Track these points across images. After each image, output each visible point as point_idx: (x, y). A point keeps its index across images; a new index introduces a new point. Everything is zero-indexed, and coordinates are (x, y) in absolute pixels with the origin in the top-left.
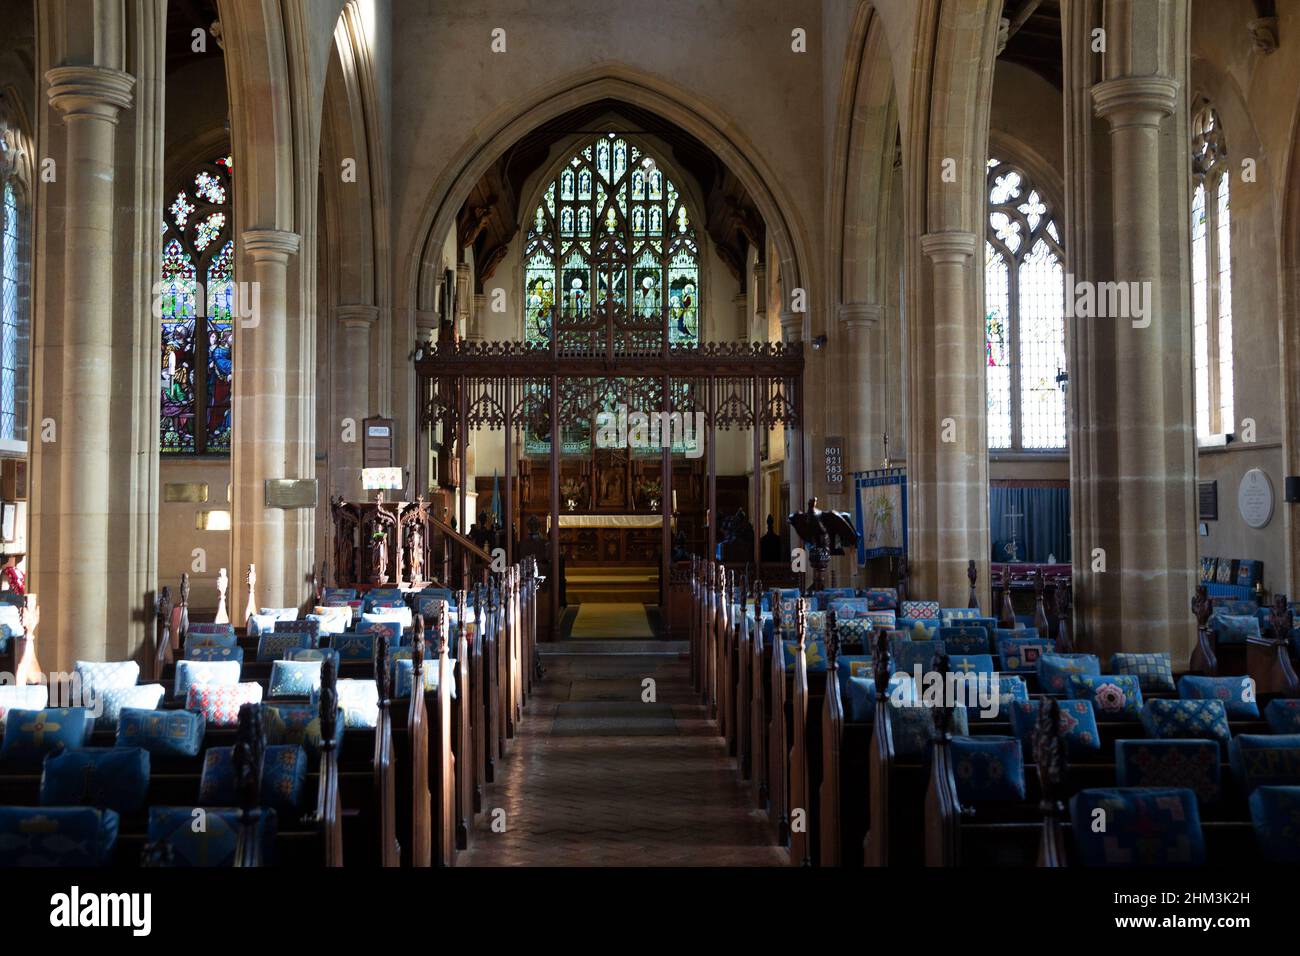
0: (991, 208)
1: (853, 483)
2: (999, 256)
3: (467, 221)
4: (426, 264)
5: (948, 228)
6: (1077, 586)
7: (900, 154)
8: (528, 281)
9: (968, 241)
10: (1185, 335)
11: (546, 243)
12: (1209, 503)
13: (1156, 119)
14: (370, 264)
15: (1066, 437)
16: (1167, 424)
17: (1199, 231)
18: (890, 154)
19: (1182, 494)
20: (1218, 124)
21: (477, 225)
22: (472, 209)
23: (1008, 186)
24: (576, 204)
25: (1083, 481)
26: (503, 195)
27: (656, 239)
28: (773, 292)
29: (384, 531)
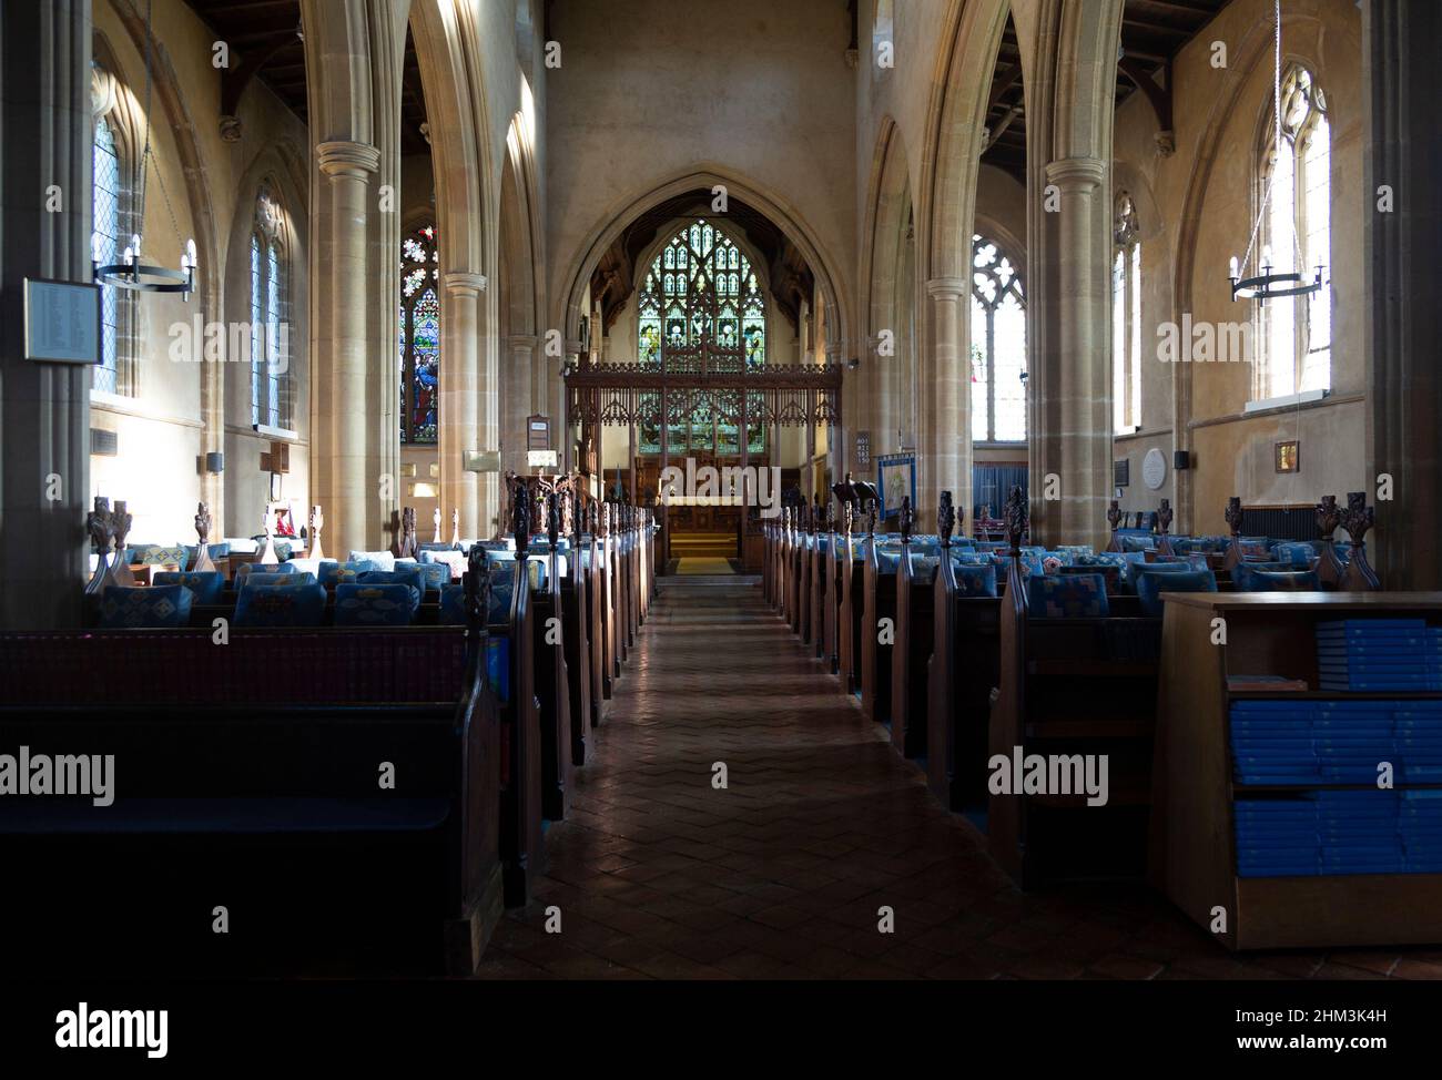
0: (976, 270)
1: (877, 464)
2: (981, 305)
3: (598, 281)
4: (572, 306)
5: (946, 276)
6: (1032, 507)
7: (912, 230)
8: (641, 328)
9: (960, 285)
10: (1107, 337)
11: (654, 300)
12: (1123, 475)
13: (1090, 188)
14: (532, 306)
15: (1026, 433)
16: (1094, 398)
17: (1120, 285)
18: (905, 228)
19: (1104, 444)
20: (1133, 209)
21: (605, 285)
22: (602, 273)
23: (987, 254)
24: (676, 272)
25: (1037, 437)
26: (624, 263)
27: (734, 298)
28: (819, 335)
29: (544, 496)
